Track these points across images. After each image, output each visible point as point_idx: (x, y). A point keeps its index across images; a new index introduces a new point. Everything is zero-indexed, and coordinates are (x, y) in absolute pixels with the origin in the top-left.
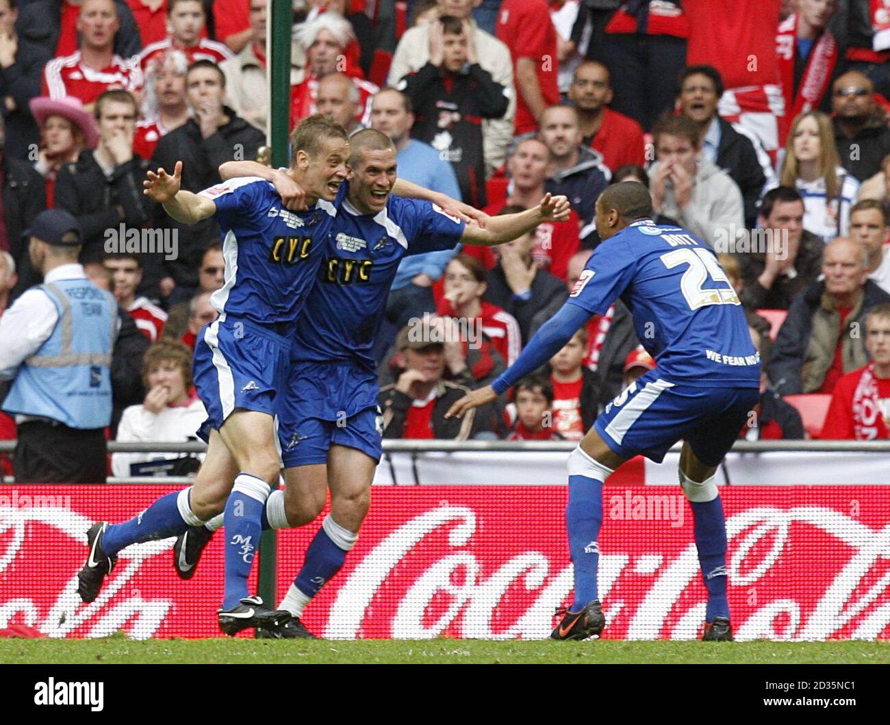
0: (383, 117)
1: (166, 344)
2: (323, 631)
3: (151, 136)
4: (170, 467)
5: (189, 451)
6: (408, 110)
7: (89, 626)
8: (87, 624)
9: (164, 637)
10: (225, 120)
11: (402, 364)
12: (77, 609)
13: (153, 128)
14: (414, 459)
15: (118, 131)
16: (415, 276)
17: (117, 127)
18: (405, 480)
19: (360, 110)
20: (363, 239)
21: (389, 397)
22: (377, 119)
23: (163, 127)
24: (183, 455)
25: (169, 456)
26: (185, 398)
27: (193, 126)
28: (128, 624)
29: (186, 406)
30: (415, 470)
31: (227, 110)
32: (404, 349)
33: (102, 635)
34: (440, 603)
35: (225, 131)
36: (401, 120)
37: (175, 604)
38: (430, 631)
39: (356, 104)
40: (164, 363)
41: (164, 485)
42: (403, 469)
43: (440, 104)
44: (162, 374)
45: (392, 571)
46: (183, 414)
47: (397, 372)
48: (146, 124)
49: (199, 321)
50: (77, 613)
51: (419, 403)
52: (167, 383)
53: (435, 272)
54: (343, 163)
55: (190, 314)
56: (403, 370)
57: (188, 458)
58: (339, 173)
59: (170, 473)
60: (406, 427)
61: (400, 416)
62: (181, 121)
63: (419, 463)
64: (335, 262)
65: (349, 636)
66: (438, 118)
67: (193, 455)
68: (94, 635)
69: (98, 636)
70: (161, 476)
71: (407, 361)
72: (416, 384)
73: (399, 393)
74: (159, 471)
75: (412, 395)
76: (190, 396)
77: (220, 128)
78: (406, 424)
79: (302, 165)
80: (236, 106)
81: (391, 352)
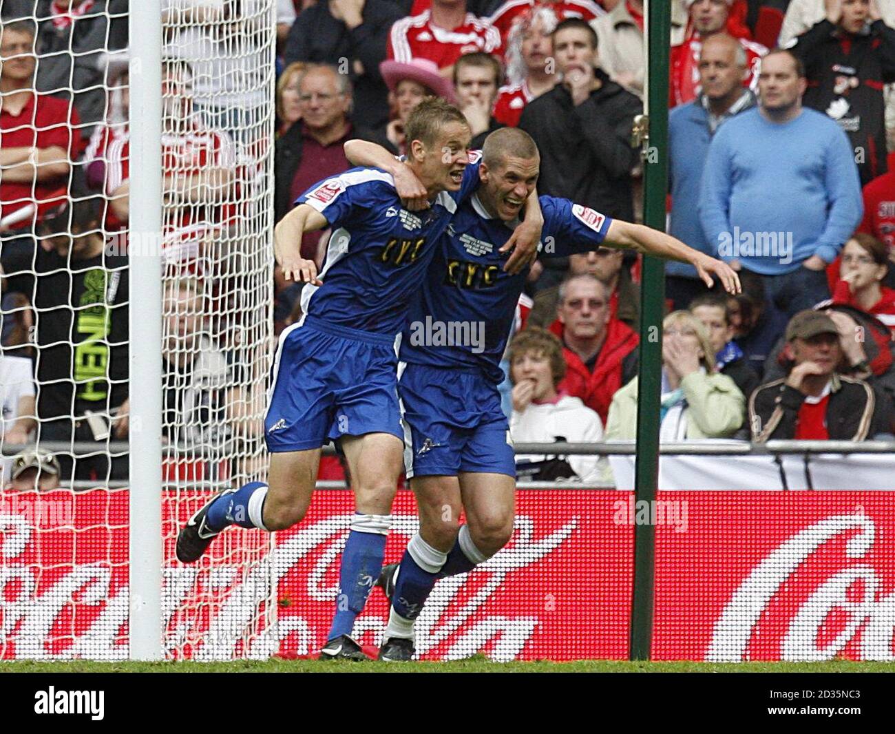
0: (772, 81)
1: (533, 332)
2: (706, 652)
3: (517, 103)
4: (536, 471)
5: (557, 454)
6: (800, 75)
7: (446, 647)
8: (444, 645)
9: (529, 659)
10: (597, 84)
11: (792, 356)
12: (432, 628)
13: (519, 94)
14: (807, 461)
15: (473, 99)
16: (806, 259)
17: (472, 94)
18: (796, 484)
19: (748, 74)
20: (491, 243)
21: (779, 393)
22: (765, 84)
23: (530, 92)
24: (550, 457)
25: (535, 458)
26: (552, 394)
27: (562, 92)
28: (489, 645)
29: (554, 402)
30: (807, 473)
31: (599, 73)
32: (793, 340)
33: (460, 657)
34: (835, 621)
35: (598, 95)
36: (791, 85)
37: (541, 623)
38: (824, 652)
39: (743, 68)
40: (531, 352)
41: (530, 490)
42: (794, 473)
43: (836, 68)
44: (528, 365)
45: (782, 586)
46: (551, 412)
47: (788, 366)
48: (510, 89)
49: (567, 308)
50: (432, 632)
51: (812, 400)
52: (533, 375)
53: (829, 254)
54: (464, 149)
55: (558, 300)
56: (793, 364)
57: (556, 459)
58: (460, 161)
59: (536, 477)
60: (799, 426)
61: (792, 413)
62: (549, 86)
63: (811, 466)
64: (456, 264)
65: (734, 657)
66: (834, 83)
67: (561, 457)
68: (451, 658)
69: (455, 658)
70: (526, 481)
71: (797, 352)
72: (809, 378)
73: (790, 389)
74: (524, 475)
75: (804, 391)
76: (558, 392)
77: (592, 93)
78: (797, 422)
79: (418, 156)
80: (608, 68)
81: (780, 343)
